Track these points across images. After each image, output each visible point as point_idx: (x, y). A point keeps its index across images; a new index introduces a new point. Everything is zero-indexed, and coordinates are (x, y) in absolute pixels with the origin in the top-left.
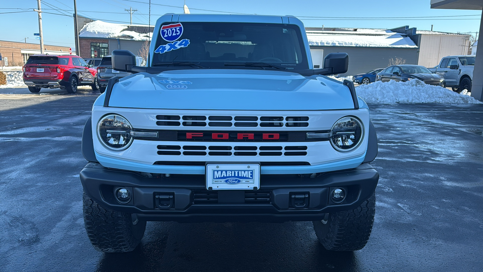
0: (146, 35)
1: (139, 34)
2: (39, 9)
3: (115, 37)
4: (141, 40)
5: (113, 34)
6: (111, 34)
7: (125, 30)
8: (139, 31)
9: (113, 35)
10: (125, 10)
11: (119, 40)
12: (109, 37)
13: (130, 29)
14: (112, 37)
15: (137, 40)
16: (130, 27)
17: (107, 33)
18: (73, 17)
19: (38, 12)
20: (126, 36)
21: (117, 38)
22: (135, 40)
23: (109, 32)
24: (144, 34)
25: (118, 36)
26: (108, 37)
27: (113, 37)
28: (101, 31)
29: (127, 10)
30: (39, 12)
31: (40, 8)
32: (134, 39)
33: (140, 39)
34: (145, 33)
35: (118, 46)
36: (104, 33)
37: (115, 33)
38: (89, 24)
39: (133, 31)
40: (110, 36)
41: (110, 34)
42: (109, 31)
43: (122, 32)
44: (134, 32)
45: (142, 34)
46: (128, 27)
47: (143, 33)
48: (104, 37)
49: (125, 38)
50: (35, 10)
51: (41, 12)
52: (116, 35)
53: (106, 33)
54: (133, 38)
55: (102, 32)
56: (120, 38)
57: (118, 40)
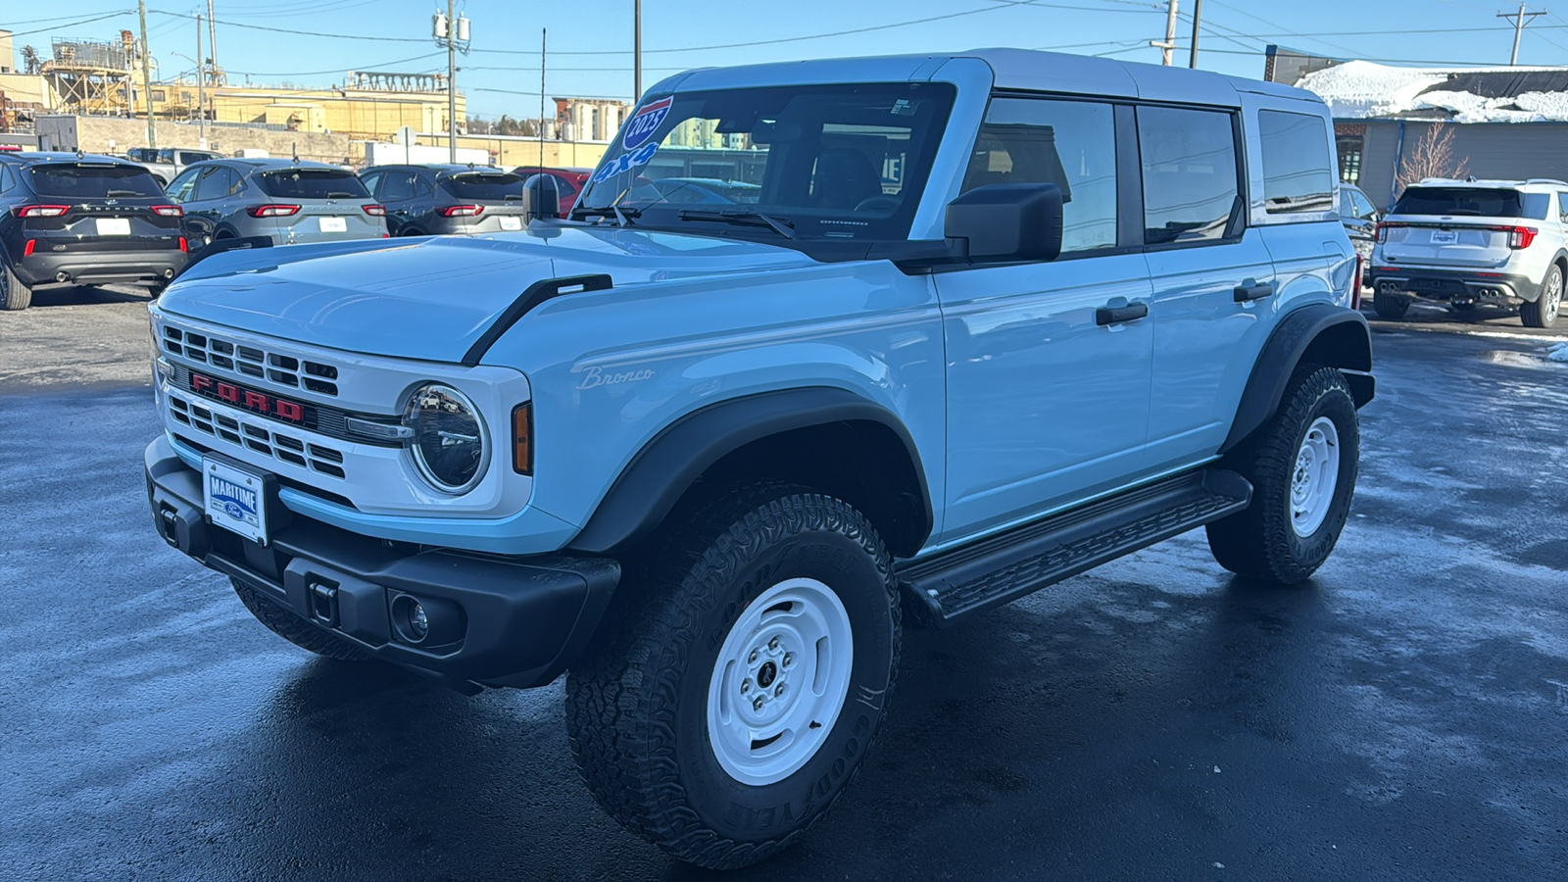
0: (1511, 101)
1: (1483, 99)
2: (1167, 40)
3: (1394, 115)
4: (1486, 121)
5: (1386, 104)
6: (1380, 103)
7: (1435, 90)
8: (1485, 91)
9: (1385, 108)
10: (1498, 16)
11: (1403, 124)
12: (1371, 115)
13: (1455, 83)
14: (1379, 113)
15: (1471, 122)
16: (1456, 77)
17: (1364, 101)
18: (1265, 57)
19: (1162, 47)
20: (1432, 109)
21: (1396, 119)
22: (1463, 122)
23: (1373, 99)
24: (1504, 99)
25: (1403, 111)
26: (1364, 117)
27: (1385, 114)
28: (1346, 98)
29: (1506, 16)
30: (1166, 49)
31: (1173, 36)
32: (1457, 118)
33: (1481, 119)
34: (1509, 97)
35: (1397, 145)
36: (1355, 101)
37: (1392, 102)
38: (1314, 77)
39: (1464, 90)
40: (1375, 113)
41: (1377, 103)
42: (1375, 94)
43: (1421, 96)
44: (1466, 92)
45: (1495, 98)
46: (1451, 76)
47: (1502, 96)
48: (1353, 117)
49: (1426, 117)
50: (1154, 43)
51: (1171, 49)
52: (1395, 109)
53: (1360, 102)
54: (1456, 116)
55: (1349, 98)
56: (1408, 119)
57: (1400, 125)
